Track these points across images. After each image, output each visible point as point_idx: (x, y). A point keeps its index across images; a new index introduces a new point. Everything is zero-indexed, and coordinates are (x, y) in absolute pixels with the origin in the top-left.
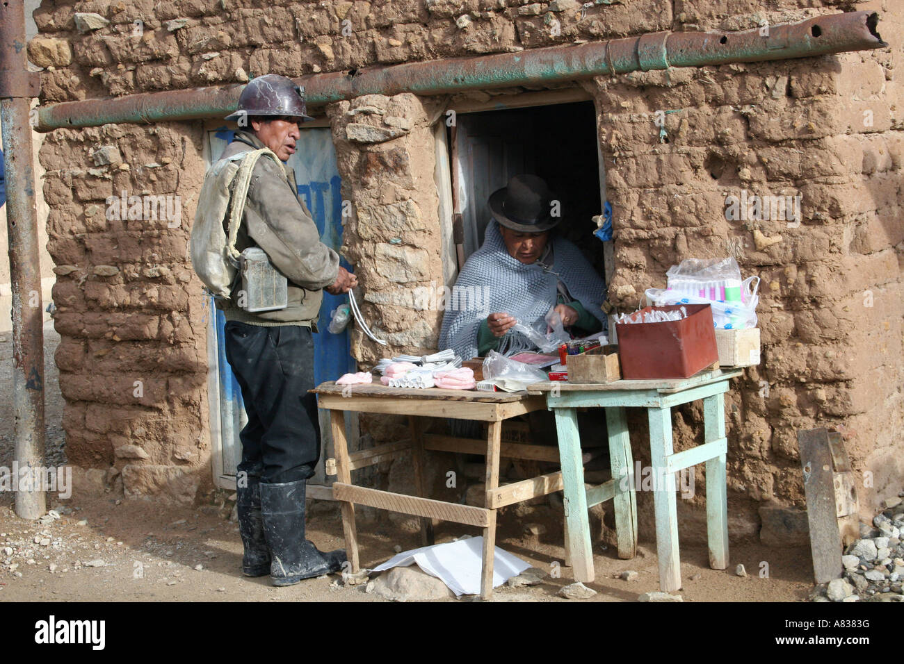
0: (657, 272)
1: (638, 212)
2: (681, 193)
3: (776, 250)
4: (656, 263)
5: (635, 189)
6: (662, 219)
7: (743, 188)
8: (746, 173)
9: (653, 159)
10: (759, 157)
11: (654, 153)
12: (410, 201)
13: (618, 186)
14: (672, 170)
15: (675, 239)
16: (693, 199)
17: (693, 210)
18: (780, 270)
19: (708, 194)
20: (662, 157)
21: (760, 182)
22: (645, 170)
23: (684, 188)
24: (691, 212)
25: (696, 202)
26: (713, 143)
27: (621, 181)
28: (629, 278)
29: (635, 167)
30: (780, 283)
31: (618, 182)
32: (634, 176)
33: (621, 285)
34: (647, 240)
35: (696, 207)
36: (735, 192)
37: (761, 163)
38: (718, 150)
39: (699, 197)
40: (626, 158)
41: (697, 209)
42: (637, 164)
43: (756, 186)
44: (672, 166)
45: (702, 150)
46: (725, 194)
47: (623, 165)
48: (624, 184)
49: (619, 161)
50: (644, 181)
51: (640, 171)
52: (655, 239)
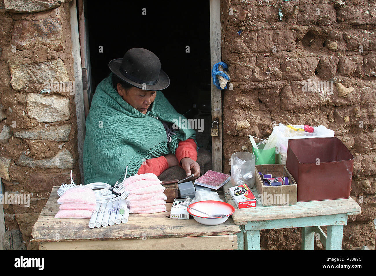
0: (262, 111)
1: (257, 70)
2: (291, 58)
4: (261, 105)
5: (255, 54)
6: (275, 75)
7: (331, 55)
8: (334, 45)
9: (271, 33)
10: (344, 35)
11: (272, 29)
12: (59, 60)
13: (244, 51)
14: (285, 41)
15: (282, 90)
16: (299, 62)
17: (300, 69)
18: (350, 109)
19: (308, 58)
20: (278, 31)
21: (342, 51)
22: (264, 40)
23: (292, 54)
24: (298, 71)
25: (302, 64)
26: (314, 24)
27: (245, 47)
28: (244, 116)
29: (256, 38)
30: (350, 117)
31: (243, 48)
32: (255, 44)
33: (239, 120)
34: (262, 89)
35: (302, 67)
36: (326, 58)
37: (345, 39)
38: (318, 29)
39: (303, 60)
40: (250, 31)
41: (303, 69)
42: (258, 36)
43: (340, 54)
44: (286, 38)
45: (305, 28)
46: (319, 59)
47: (247, 36)
48: (248, 50)
49: (244, 33)
50: (264, 48)
51: (261, 41)
52: (268, 88)
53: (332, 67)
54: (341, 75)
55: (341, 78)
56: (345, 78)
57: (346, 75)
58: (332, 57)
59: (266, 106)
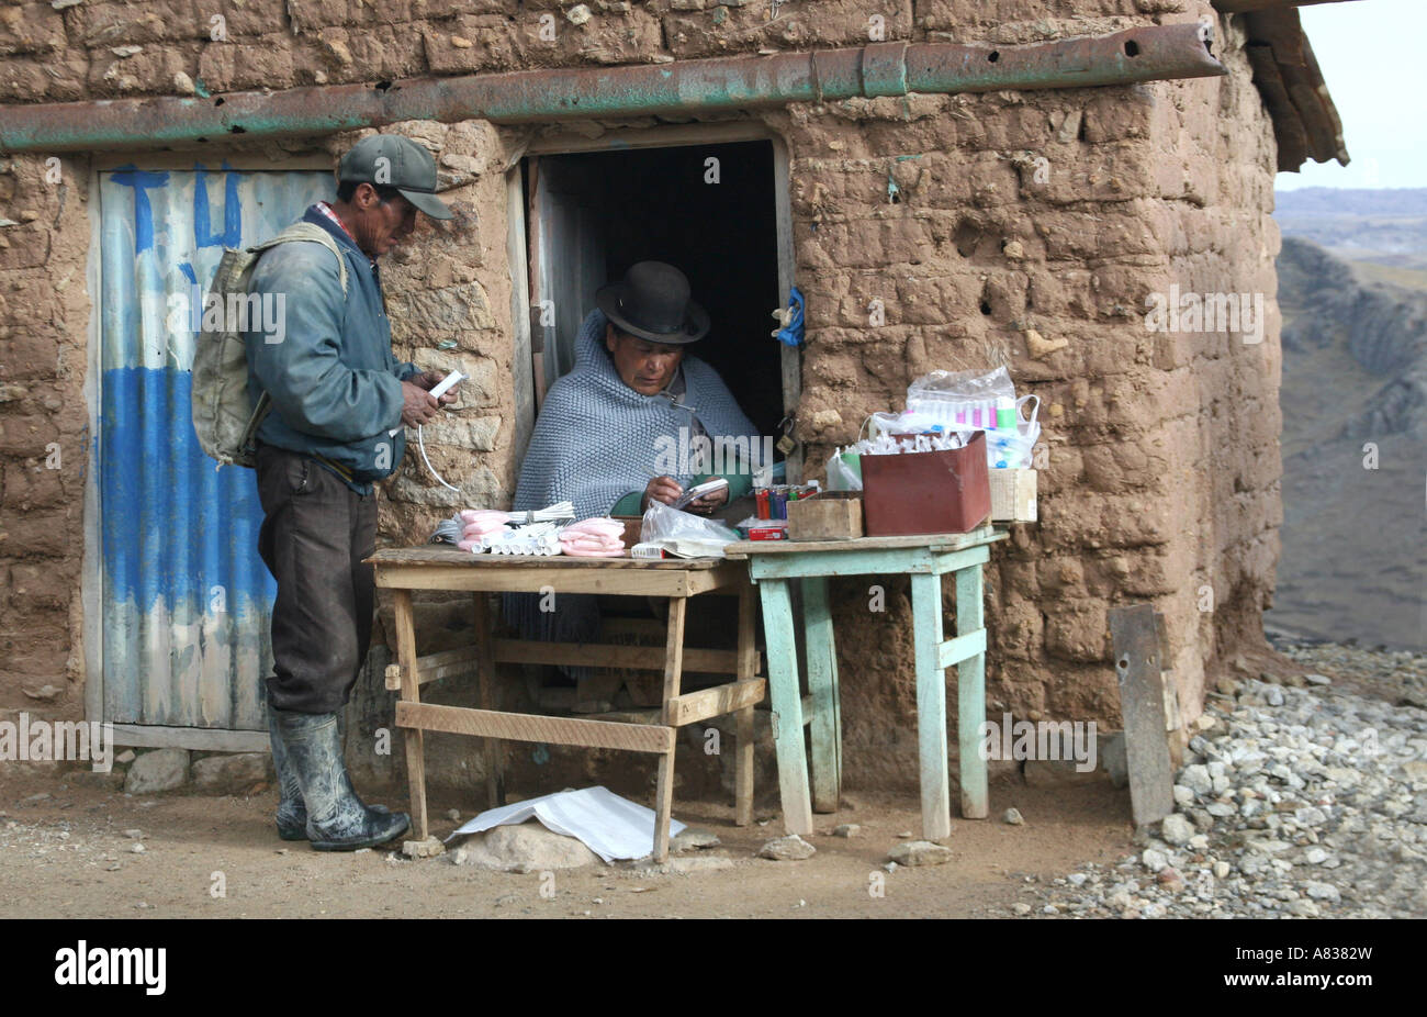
0: (871, 391)
1: (850, 302)
2: (917, 276)
3: (1059, 358)
4: (871, 378)
5: (846, 270)
6: (887, 313)
7: (1012, 270)
8: (1016, 248)
9: (875, 226)
10: (1036, 226)
11: (877, 217)
12: (475, 283)
13: (820, 264)
14: (904, 243)
15: (907, 343)
16: (936, 285)
17: (937, 301)
18: (1064, 387)
19: (958, 278)
20: (890, 223)
21: (1036, 261)
22: (863, 242)
23: (921, 269)
24: (933, 303)
25: (941, 289)
26: (968, 204)
27: (825, 257)
28: (831, 400)
29: (846, 237)
30: (1064, 406)
31: (817, 258)
32: (844, 250)
33: (820, 410)
34: (863, 343)
35: (942, 297)
36: (998, 275)
37: (1040, 234)
38: (975, 215)
39: (945, 282)
40: (834, 223)
41: (942, 299)
42: (850, 233)
43: (1031, 267)
44: (906, 236)
45: (950, 213)
46: (984, 278)
47: (828, 234)
48: (829, 262)
49: (823, 229)
50: (861, 258)
51: (855, 244)
52: (876, 342)
53: (1012, 296)
54: (1037, 313)
55: (1034, 318)
56: (1042, 318)
57: (1045, 313)
58: (1012, 274)
59: (882, 383)
